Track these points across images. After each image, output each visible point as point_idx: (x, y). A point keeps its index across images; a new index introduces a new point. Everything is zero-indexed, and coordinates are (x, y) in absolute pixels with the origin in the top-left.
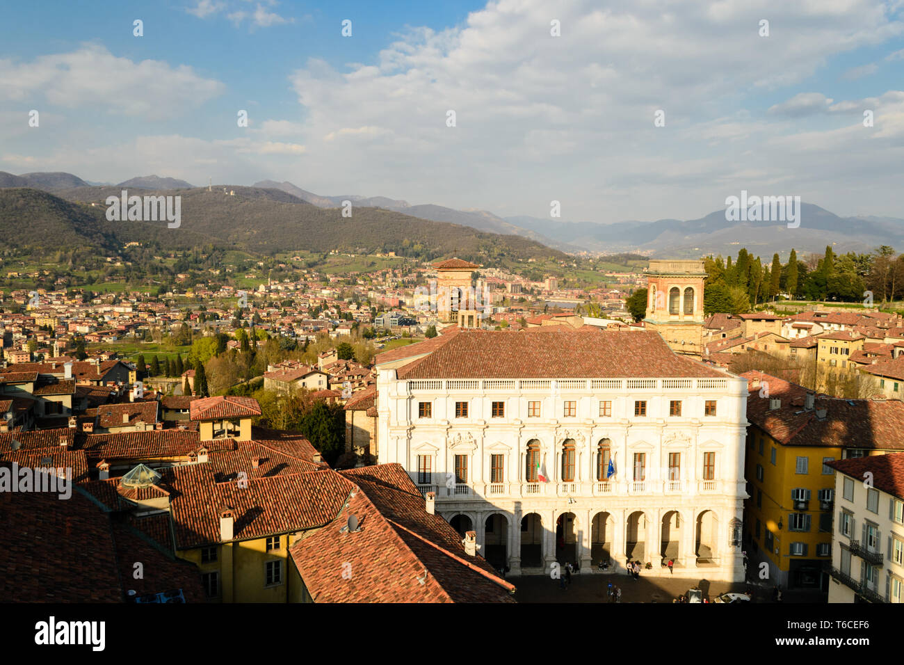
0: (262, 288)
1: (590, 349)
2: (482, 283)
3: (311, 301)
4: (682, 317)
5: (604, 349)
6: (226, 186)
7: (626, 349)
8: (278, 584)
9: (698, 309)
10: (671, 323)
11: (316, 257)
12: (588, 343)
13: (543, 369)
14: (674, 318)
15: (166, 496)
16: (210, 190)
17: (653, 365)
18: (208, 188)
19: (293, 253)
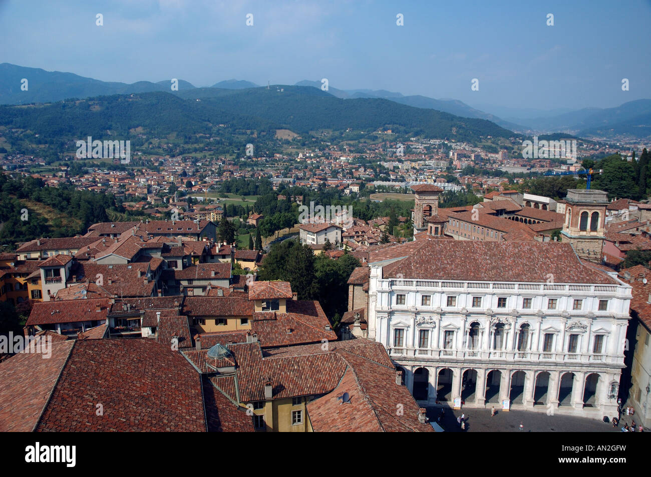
0: (301, 155)
1: (520, 257)
2: (453, 153)
3: (333, 165)
4: (588, 233)
5: (530, 257)
6: (278, 86)
7: (545, 258)
8: (299, 423)
9: (601, 227)
10: (580, 238)
11: (337, 133)
12: (519, 251)
13: (485, 273)
14: (584, 233)
15: (233, 366)
16: (269, 88)
17: (564, 271)
18: (267, 87)
19: (322, 130)
